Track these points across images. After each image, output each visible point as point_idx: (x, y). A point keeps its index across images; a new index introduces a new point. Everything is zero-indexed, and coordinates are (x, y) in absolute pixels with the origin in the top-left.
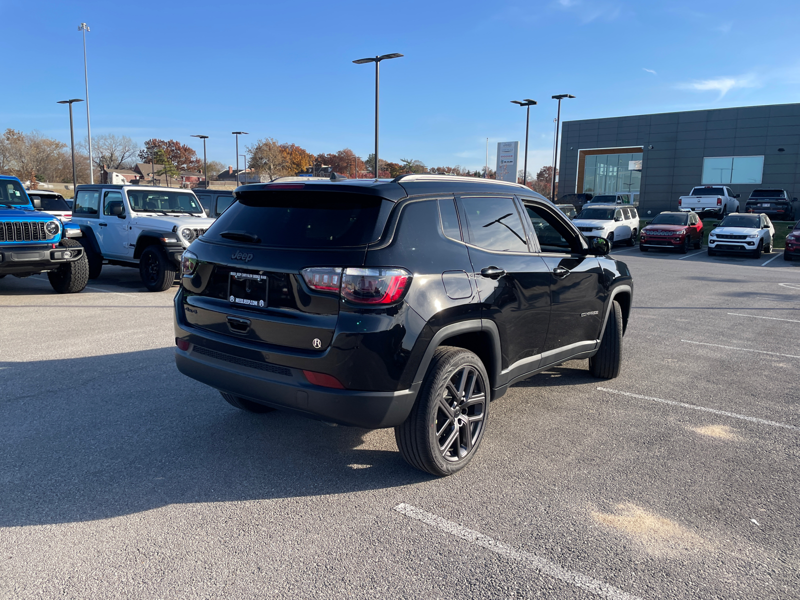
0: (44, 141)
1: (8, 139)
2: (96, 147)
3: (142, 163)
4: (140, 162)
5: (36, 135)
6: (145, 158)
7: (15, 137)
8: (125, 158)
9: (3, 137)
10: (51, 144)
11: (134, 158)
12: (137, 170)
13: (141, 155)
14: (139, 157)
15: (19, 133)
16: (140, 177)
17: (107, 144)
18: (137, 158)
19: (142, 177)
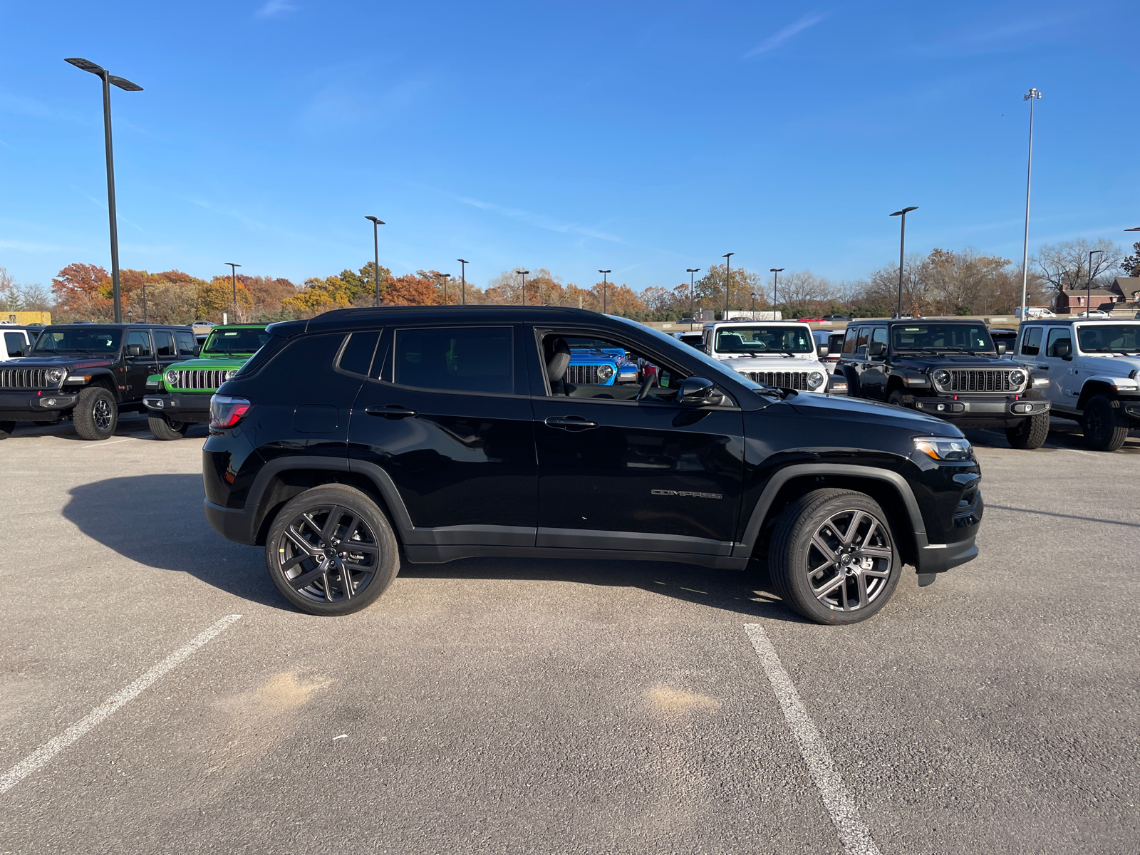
0: (980, 260)
1: (933, 261)
2: (1056, 260)
3: (1128, 276)
4: (1124, 274)
5: (970, 253)
6: (1132, 268)
7: (943, 258)
8: (1100, 271)
9: (928, 260)
10: (989, 263)
11: (1114, 271)
12: (1115, 288)
13: (1127, 265)
14: (1122, 269)
15: (948, 253)
16: (1118, 298)
17: (1073, 253)
18: (1119, 269)
19: (1122, 299)
